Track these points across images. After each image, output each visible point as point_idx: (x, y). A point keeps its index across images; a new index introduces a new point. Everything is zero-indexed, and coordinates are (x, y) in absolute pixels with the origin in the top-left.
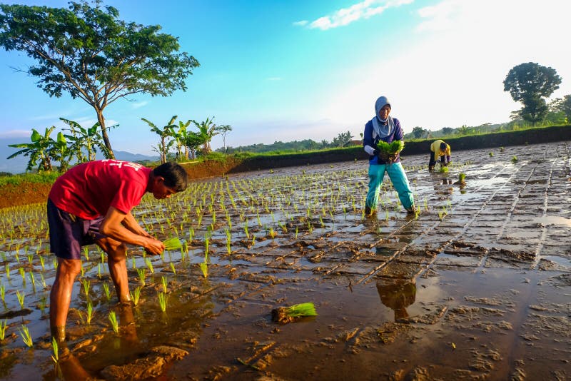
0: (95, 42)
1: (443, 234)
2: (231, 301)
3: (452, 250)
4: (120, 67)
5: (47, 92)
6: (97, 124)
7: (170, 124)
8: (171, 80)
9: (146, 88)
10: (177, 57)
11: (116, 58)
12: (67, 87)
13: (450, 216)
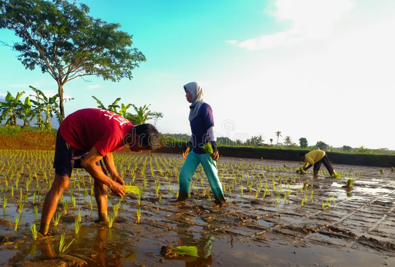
0: (68, 30)
1: (322, 219)
2: (131, 235)
3: (326, 232)
4: (83, 52)
5: (24, 65)
6: (57, 95)
7: (114, 104)
8: (121, 69)
9: (100, 72)
10: (129, 51)
11: (81, 46)
12: (39, 63)
13: (332, 208)
